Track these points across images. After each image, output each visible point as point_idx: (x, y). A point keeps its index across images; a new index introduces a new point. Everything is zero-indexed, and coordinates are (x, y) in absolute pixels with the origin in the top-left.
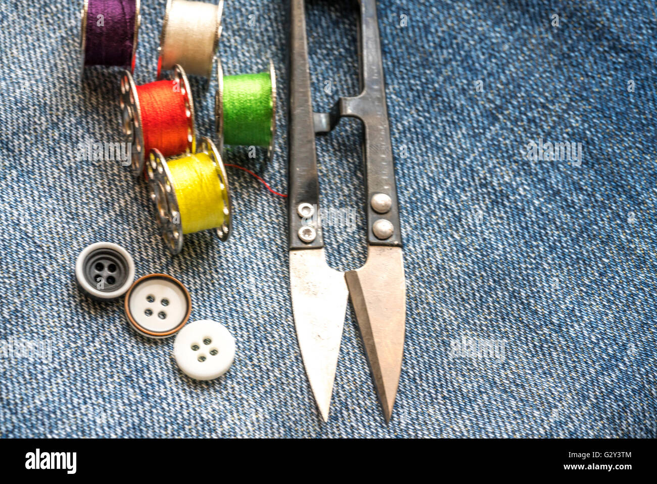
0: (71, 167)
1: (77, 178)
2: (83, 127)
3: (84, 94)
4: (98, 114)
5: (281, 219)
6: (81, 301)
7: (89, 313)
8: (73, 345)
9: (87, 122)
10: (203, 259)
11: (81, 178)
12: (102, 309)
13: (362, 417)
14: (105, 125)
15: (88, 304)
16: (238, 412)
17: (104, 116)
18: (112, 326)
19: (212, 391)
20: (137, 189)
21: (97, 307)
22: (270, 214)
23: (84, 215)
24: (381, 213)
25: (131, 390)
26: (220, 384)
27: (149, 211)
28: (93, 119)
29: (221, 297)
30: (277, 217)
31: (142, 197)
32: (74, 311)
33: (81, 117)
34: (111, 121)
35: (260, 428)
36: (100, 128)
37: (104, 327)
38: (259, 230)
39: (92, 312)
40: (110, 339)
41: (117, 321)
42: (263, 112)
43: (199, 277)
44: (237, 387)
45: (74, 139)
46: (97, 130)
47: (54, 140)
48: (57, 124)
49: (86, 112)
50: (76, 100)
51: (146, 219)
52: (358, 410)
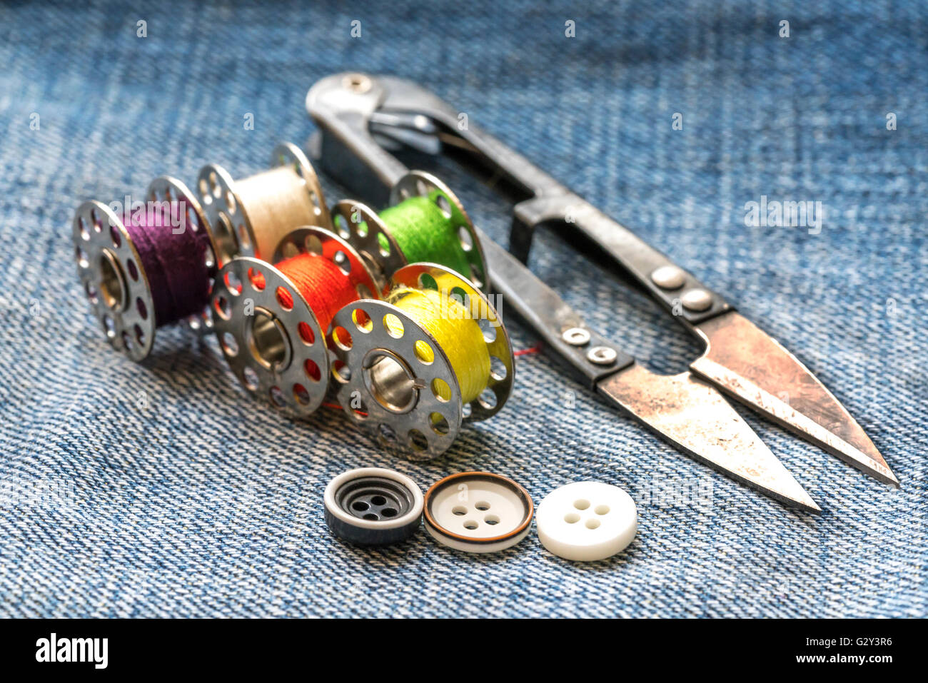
0: (214, 455)
1: (232, 459)
2: (192, 411)
3: (162, 379)
4: (198, 390)
5: (547, 377)
6: (367, 560)
7: (389, 567)
8: (401, 602)
9: (194, 405)
10: (486, 452)
11: (240, 459)
12: (401, 556)
13: (858, 496)
14: (219, 398)
15: (378, 559)
16: (693, 562)
17: (209, 390)
18: (433, 565)
19: (636, 561)
20: (326, 435)
21: (393, 556)
22: (528, 379)
23: (280, 485)
24: (677, 289)
25: (529, 604)
26: (639, 549)
27: (365, 446)
28: (197, 399)
29: (549, 477)
30: (540, 377)
31: (340, 438)
32: (366, 573)
33: (180, 402)
34: (223, 392)
35: (740, 562)
36: (217, 405)
37: (424, 571)
38: (528, 400)
39: (391, 563)
40: (446, 577)
41: (436, 558)
42: (442, 230)
43: (501, 470)
44: (666, 542)
45: (192, 426)
46: (212, 407)
47: (165, 437)
48: (155, 419)
49: (181, 395)
50: (158, 388)
51: (369, 454)
52: (845, 492)
